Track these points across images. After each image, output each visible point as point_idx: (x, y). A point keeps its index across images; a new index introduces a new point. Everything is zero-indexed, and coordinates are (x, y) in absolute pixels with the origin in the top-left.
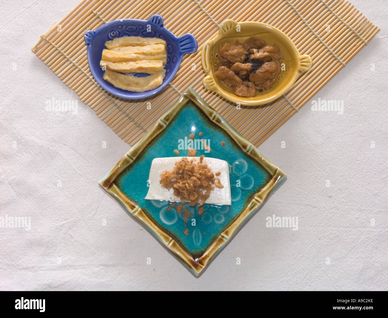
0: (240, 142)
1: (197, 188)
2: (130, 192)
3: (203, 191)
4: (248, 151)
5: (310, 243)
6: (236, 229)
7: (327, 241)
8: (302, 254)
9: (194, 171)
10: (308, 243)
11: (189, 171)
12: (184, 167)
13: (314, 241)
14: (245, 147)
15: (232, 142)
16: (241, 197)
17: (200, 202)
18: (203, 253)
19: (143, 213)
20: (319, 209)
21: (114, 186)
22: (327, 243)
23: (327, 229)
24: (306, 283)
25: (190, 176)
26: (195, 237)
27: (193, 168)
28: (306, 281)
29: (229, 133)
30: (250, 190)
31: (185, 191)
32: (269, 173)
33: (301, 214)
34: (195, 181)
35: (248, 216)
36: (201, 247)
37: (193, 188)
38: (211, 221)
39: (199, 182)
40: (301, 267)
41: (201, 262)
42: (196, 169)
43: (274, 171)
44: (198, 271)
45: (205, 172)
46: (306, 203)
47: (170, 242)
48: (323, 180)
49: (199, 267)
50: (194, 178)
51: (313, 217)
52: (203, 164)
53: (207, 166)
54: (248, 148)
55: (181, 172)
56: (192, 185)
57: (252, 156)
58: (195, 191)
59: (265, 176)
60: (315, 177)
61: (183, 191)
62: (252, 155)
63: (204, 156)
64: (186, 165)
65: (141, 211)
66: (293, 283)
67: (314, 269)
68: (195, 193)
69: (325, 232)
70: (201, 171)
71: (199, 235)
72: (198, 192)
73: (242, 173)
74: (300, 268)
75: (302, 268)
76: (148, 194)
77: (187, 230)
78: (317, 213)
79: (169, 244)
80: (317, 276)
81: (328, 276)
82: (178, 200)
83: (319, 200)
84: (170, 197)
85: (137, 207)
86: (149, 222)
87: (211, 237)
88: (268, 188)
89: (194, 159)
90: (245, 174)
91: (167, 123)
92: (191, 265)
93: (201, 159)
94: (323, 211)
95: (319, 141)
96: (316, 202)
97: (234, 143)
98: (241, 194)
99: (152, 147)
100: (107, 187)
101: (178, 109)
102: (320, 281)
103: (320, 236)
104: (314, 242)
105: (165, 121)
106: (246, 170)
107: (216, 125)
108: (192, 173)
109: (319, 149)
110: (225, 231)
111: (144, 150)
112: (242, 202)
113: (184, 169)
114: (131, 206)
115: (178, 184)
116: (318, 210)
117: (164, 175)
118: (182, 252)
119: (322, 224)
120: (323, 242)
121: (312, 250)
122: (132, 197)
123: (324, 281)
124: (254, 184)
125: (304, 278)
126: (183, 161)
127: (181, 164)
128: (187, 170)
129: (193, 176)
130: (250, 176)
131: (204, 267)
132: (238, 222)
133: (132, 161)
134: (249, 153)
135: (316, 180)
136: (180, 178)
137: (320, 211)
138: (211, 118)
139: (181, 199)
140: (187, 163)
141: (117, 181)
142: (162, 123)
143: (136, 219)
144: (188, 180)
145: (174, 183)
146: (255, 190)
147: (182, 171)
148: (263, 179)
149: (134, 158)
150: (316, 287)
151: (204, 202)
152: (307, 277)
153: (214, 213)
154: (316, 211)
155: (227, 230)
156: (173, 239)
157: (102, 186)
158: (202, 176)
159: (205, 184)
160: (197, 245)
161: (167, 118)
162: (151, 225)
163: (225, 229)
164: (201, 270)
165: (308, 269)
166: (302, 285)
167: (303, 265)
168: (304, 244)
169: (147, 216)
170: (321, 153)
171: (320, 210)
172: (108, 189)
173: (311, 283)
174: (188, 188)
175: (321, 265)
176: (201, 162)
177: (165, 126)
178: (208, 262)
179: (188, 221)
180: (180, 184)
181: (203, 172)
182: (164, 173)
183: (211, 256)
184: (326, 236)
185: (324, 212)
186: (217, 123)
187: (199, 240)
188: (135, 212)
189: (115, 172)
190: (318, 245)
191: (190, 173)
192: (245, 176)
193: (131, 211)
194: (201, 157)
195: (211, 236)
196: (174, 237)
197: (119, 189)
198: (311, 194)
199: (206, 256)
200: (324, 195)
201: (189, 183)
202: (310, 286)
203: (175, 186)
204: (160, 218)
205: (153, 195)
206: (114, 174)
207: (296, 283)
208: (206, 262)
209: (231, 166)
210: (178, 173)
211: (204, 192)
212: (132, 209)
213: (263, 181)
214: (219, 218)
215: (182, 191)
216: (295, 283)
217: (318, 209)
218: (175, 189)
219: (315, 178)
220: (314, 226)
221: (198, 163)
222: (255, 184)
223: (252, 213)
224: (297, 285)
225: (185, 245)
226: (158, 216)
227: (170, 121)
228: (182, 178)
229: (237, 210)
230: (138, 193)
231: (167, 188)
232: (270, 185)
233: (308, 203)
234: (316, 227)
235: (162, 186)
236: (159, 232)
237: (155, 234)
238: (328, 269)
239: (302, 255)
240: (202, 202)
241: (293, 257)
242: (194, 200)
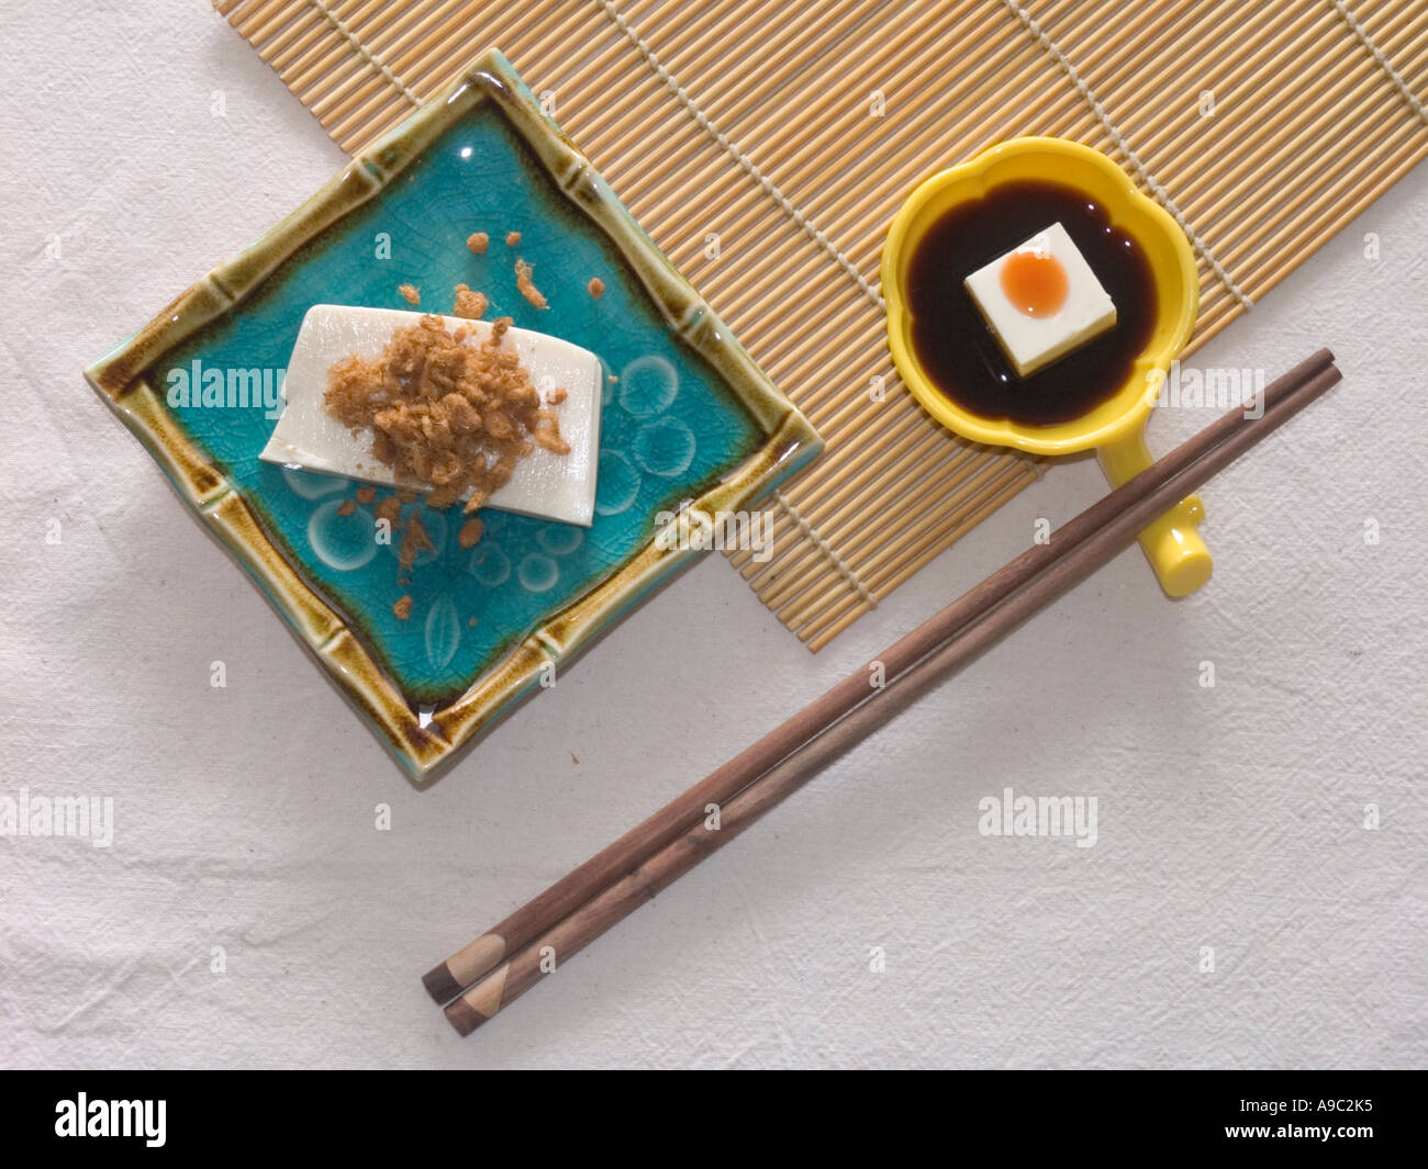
0: (661, 288)
1: (463, 441)
2: (204, 424)
3: (485, 453)
4: (686, 328)
5: (1265, 829)
6: (598, 622)
7: (1334, 824)
8: (1233, 871)
9: (463, 373)
10: (1257, 830)
11: (443, 370)
12: (424, 350)
13: (1285, 822)
14: (677, 308)
15: (632, 286)
16: (637, 500)
17: (473, 499)
18: (455, 696)
19: (243, 509)
20: (1311, 700)
21: (145, 390)
22: (1332, 834)
23: (1334, 780)
24: (1243, 983)
25: (445, 390)
26: (436, 631)
27: (460, 359)
28: (1242, 979)
29: (625, 250)
30: (674, 480)
31: (414, 443)
32: (756, 424)
33: (1238, 717)
34: (458, 412)
35: (653, 576)
36: (451, 672)
37: (450, 439)
38: (506, 576)
39: (476, 418)
40: (1226, 923)
41: (442, 729)
42: (472, 365)
43: (777, 418)
44: (424, 763)
45: (505, 381)
46: (1258, 672)
47: (332, 636)
48: (1333, 589)
49: (432, 746)
50: (456, 398)
51: (1284, 731)
52: (503, 351)
53: (517, 360)
54: (688, 314)
55: (409, 367)
56: (444, 423)
57: (699, 348)
58: (453, 450)
59: (741, 434)
60: (1301, 572)
61: (409, 445)
62: (701, 345)
63: (512, 322)
64: (435, 344)
65: (234, 501)
66: (1191, 982)
67: (1277, 934)
68: (453, 456)
69: (1328, 789)
70: (487, 377)
71: (448, 627)
72: (468, 459)
73: (656, 411)
74: (1224, 926)
75: (1231, 925)
76: (272, 438)
77: (407, 599)
78: (1302, 714)
79: (326, 643)
80: (1284, 961)
81: (1327, 960)
82: (385, 475)
83: (1312, 666)
84: (357, 463)
85: (223, 483)
86: (259, 549)
87: (497, 641)
88: (746, 480)
89: (471, 328)
90: (663, 414)
91: (388, 176)
92: (399, 734)
93: (499, 331)
94: (1322, 707)
95: (1326, 433)
96: (1300, 674)
97: (637, 290)
98: (637, 490)
99: (313, 262)
100: (115, 391)
101: (438, 128)
102: (1296, 979)
103: (1304, 804)
104: (1284, 828)
105: (380, 167)
106: (670, 401)
107: (577, 210)
108: (454, 378)
109: (1322, 464)
110: (555, 623)
111: (282, 266)
112: (638, 524)
113: (424, 360)
114: (198, 478)
115: (392, 414)
116: (1304, 704)
117: (342, 373)
118: (373, 683)
119: (1319, 761)
120: (1317, 827)
121: (1275, 859)
122: (211, 443)
123: (1311, 981)
124: (695, 460)
125: (1236, 966)
126: (424, 326)
127: (414, 337)
128: (435, 364)
129: (455, 390)
130: (683, 427)
131: (449, 749)
132: (609, 597)
133: (226, 304)
134: (689, 336)
135: (1305, 586)
136: (405, 393)
137: (1312, 708)
138: (562, 182)
139: (400, 475)
140: (439, 338)
141: (158, 374)
142: (366, 174)
143: (209, 526)
144: (433, 404)
145: (380, 409)
146: (694, 481)
147: (416, 366)
148: (733, 446)
149: (239, 295)
150: (1278, 1004)
151: (487, 499)
152: (1249, 961)
153: (523, 550)
154: (1296, 706)
155: (561, 620)
156: (346, 625)
157: (93, 381)
158: (491, 396)
159: (499, 426)
160: (436, 663)
161: (390, 155)
162: (269, 562)
163: (556, 617)
164: (437, 758)
165: (1254, 931)
166: (1227, 992)
167: (1235, 914)
168: (1243, 834)
169: (258, 525)
170: (1332, 479)
171: (1311, 704)
172: (117, 400)
173: (1262, 984)
174: (428, 432)
175: (1303, 917)
176: (496, 342)
177: (377, 187)
178: (469, 731)
179: (414, 567)
180: (400, 415)
181: (498, 380)
182: (345, 367)
183: (482, 711)
184: (1330, 807)
185: (1327, 714)
186: (582, 204)
187: (447, 643)
188: (210, 503)
189: (155, 337)
190: (1298, 838)
191: (446, 380)
192: (663, 423)
193: (198, 498)
194: (501, 321)
195: (497, 635)
196: (353, 622)
197: (161, 406)
198: (1280, 638)
199: (467, 707)
200: (1332, 647)
201: (435, 417)
202: (1257, 995)
203: (380, 419)
204: (306, 541)
205: (290, 447)
206: (151, 344)
207: (1204, 980)
208: (460, 732)
209: (613, 378)
210: (399, 372)
211: (491, 459)
212: (203, 490)
213: (729, 453)
214: (538, 572)
215: (404, 444)
216: (1196, 980)
217: (1306, 700)
218: (378, 430)
219: (1302, 575)
220: (1287, 766)
221: (483, 346)
222: (700, 458)
223: (667, 565)
224: (1207, 990)
225: (390, 656)
226: (302, 532)
227: (398, 169)
228: (411, 393)
229: (612, 551)
230: (235, 433)
231: (349, 424)
232: (756, 471)
233: (1268, 674)
234: (1296, 770)
235: (331, 413)
236: (294, 593)
237: (280, 597)
238: (1331, 935)
239: (1231, 875)
240: (479, 499)
241: (1199, 882)
242: (446, 486)
